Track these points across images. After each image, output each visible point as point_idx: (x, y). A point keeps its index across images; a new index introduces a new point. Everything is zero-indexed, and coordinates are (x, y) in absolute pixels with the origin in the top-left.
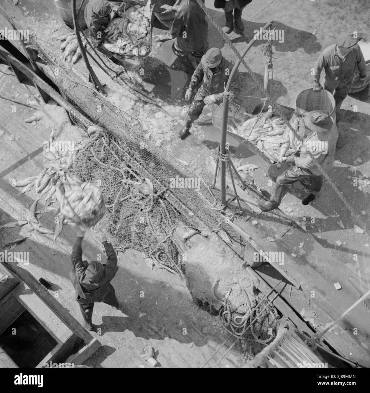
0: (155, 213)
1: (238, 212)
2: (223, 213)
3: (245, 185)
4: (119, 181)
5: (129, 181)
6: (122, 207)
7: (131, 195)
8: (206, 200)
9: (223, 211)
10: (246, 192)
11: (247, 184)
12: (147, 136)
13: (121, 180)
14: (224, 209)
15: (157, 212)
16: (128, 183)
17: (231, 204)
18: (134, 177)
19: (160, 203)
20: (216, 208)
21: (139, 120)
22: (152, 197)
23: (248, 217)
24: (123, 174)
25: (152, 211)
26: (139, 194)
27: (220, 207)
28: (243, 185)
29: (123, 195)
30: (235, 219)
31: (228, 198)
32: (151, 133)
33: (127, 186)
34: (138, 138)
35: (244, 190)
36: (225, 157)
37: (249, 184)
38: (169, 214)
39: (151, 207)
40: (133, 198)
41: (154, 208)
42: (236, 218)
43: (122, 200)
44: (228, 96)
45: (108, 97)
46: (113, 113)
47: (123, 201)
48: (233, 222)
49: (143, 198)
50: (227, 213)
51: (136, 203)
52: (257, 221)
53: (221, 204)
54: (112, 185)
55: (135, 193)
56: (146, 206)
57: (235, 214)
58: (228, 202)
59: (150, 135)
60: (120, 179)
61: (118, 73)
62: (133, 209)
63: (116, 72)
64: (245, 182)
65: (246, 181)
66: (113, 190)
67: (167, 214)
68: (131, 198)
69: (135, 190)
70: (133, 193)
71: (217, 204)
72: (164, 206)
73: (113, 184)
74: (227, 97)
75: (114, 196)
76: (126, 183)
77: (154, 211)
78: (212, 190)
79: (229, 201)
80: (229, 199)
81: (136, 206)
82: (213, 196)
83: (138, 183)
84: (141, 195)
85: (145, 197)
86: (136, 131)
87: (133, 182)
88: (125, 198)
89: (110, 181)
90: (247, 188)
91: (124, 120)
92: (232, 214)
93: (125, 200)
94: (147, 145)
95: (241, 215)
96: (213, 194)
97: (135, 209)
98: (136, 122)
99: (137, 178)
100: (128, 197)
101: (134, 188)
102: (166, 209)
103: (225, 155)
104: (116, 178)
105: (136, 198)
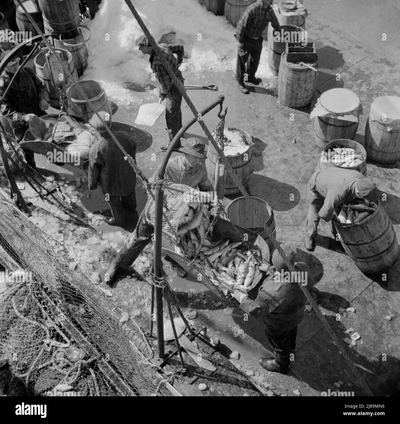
0: (81, 386)
1: (179, 370)
2: (160, 372)
3: (193, 334)
4: (40, 342)
5: (54, 342)
6: (39, 378)
7: (52, 361)
8: (139, 352)
9: (160, 368)
10: (194, 343)
11: (197, 333)
12: (72, 266)
13: (43, 340)
14: (162, 366)
15: (83, 386)
16: (51, 345)
17: (172, 358)
18: (62, 337)
19: (90, 374)
20: (152, 363)
21: (65, 246)
22: (80, 365)
23: (195, 378)
24: (48, 332)
25: (77, 383)
26: (63, 359)
27: (157, 362)
28: (190, 334)
29: (42, 360)
30: (176, 380)
31: (168, 350)
32: (78, 262)
33: (49, 349)
34: (61, 269)
35: (192, 340)
36: (160, 280)
37: (199, 333)
38: (100, 389)
39: (76, 378)
40: (54, 364)
41: (80, 379)
42: (177, 378)
43: (40, 367)
44: (161, 185)
45: (31, 217)
46: (34, 236)
47: (41, 369)
48: (172, 385)
49: (68, 366)
50: (165, 372)
51: (57, 372)
52: (206, 384)
53: (158, 358)
54: (30, 347)
55: (58, 359)
56: (69, 376)
57: (177, 373)
58: (168, 355)
59: (77, 265)
60: (42, 338)
61: (50, 191)
62: (52, 381)
63: (47, 190)
64: (194, 329)
65: (196, 328)
66: (30, 354)
67: (97, 389)
68: (51, 365)
69: (60, 354)
70: (55, 357)
71: (153, 358)
72: (94, 378)
73: (32, 345)
74: (159, 187)
75: (30, 362)
76: (48, 345)
77: (79, 384)
78: (148, 338)
79: (170, 355)
80: (170, 352)
81: (57, 376)
82: (149, 346)
83: (66, 345)
84: (67, 361)
85: (71, 364)
86: (59, 259)
87: (58, 343)
88: (44, 365)
89: (29, 341)
90: (196, 338)
91: (47, 244)
92: (171, 372)
93: (44, 368)
94: (71, 278)
95: (184, 375)
96: (150, 345)
97: (55, 381)
98: (61, 248)
99: (66, 338)
100: (48, 363)
101: (59, 352)
102: (95, 382)
103: (161, 279)
104: (37, 337)
105: (59, 365)
